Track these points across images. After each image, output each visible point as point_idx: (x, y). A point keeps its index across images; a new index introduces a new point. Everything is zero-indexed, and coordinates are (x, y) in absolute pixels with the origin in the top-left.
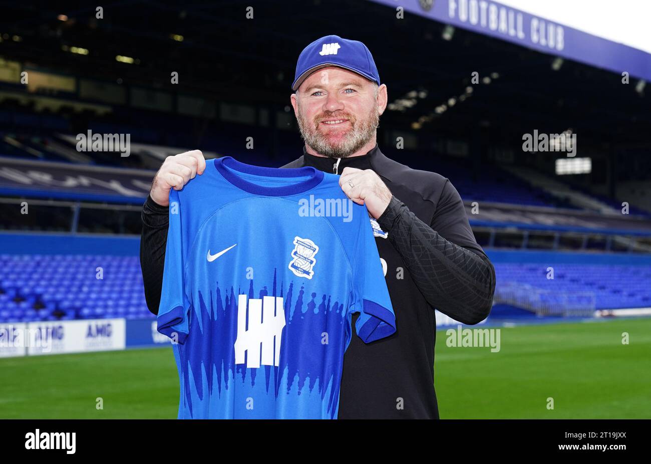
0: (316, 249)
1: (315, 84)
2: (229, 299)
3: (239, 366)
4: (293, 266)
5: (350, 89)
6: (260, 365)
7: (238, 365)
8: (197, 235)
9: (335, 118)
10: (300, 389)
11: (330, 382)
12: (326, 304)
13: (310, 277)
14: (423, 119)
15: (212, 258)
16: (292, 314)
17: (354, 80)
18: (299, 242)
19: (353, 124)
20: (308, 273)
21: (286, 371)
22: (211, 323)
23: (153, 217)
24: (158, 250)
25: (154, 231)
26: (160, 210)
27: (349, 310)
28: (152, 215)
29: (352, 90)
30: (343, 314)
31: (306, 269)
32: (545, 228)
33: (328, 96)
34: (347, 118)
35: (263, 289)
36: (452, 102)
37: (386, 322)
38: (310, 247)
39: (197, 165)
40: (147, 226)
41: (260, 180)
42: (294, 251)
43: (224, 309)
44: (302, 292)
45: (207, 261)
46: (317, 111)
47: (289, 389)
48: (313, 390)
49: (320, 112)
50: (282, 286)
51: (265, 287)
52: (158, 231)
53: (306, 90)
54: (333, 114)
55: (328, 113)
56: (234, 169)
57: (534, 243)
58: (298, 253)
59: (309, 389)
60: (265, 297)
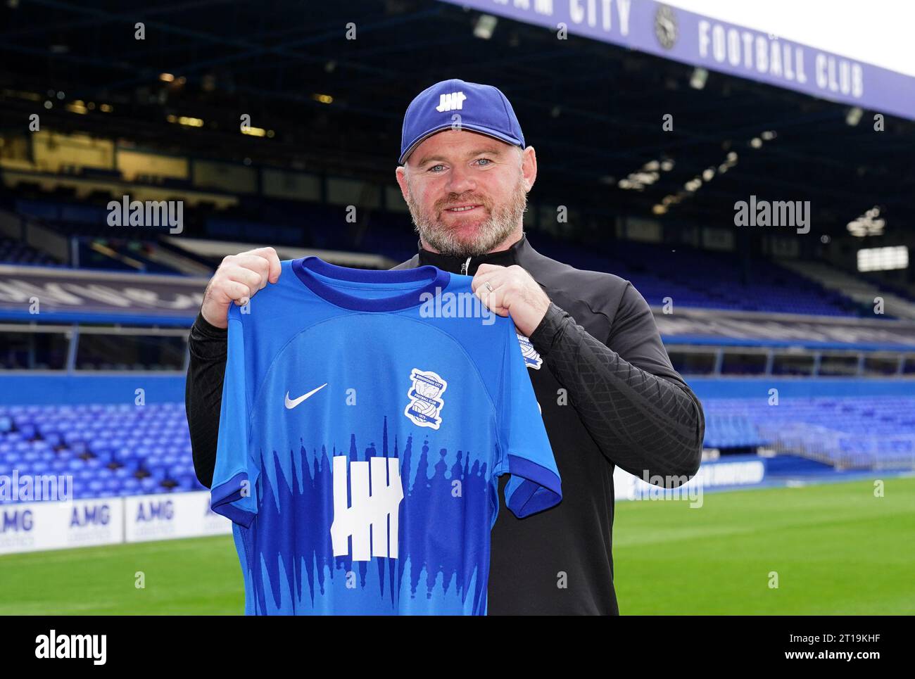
0: (442, 385)
1: (433, 155)
2: (320, 462)
3: (340, 558)
4: (411, 411)
5: (484, 159)
6: (371, 557)
7: (338, 557)
8: (269, 370)
9: (464, 204)
10: (430, 590)
11: (473, 577)
12: (463, 464)
13: (436, 427)
14: (668, 200)
15: (292, 404)
16: (412, 481)
17: (488, 145)
18: (418, 376)
19: (489, 211)
20: (433, 421)
21: (408, 565)
22: (294, 497)
23: (205, 344)
24: (212, 393)
25: (207, 365)
26: (217, 334)
27: (495, 471)
28: (204, 341)
29: (487, 160)
30: (487, 479)
31: (431, 415)
32: (844, 347)
33: (452, 172)
34: (481, 202)
35: (370, 447)
36: (708, 175)
37: (545, 487)
38: (435, 383)
39: (269, 269)
40: (196, 358)
41: (358, 288)
42: (411, 389)
43: (313, 478)
44: (426, 449)
45: (286, 407)
46: (438, 193)
47: (413, 590)
48: (448, 590)
49: (442, 195)
50: (396, 442)
51: (372, 444)
52: (214, 365)
53: (419, 164)
54: (461, 197)
55: (453, 196)
56: (321, 274)
57: (830, 368)
58: (418, 392)
59: (443, 589)
60: (372, 458)
